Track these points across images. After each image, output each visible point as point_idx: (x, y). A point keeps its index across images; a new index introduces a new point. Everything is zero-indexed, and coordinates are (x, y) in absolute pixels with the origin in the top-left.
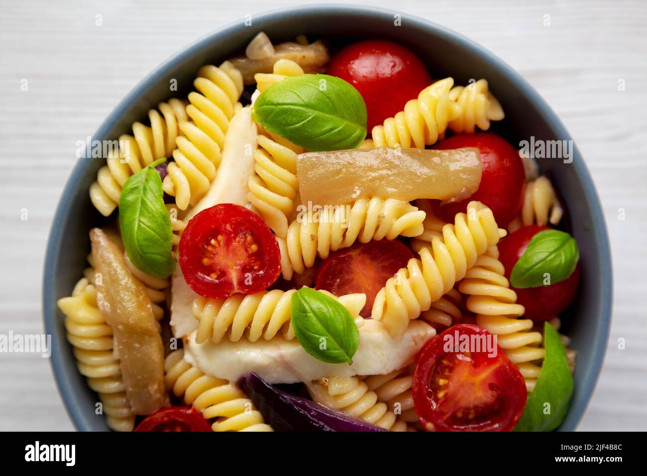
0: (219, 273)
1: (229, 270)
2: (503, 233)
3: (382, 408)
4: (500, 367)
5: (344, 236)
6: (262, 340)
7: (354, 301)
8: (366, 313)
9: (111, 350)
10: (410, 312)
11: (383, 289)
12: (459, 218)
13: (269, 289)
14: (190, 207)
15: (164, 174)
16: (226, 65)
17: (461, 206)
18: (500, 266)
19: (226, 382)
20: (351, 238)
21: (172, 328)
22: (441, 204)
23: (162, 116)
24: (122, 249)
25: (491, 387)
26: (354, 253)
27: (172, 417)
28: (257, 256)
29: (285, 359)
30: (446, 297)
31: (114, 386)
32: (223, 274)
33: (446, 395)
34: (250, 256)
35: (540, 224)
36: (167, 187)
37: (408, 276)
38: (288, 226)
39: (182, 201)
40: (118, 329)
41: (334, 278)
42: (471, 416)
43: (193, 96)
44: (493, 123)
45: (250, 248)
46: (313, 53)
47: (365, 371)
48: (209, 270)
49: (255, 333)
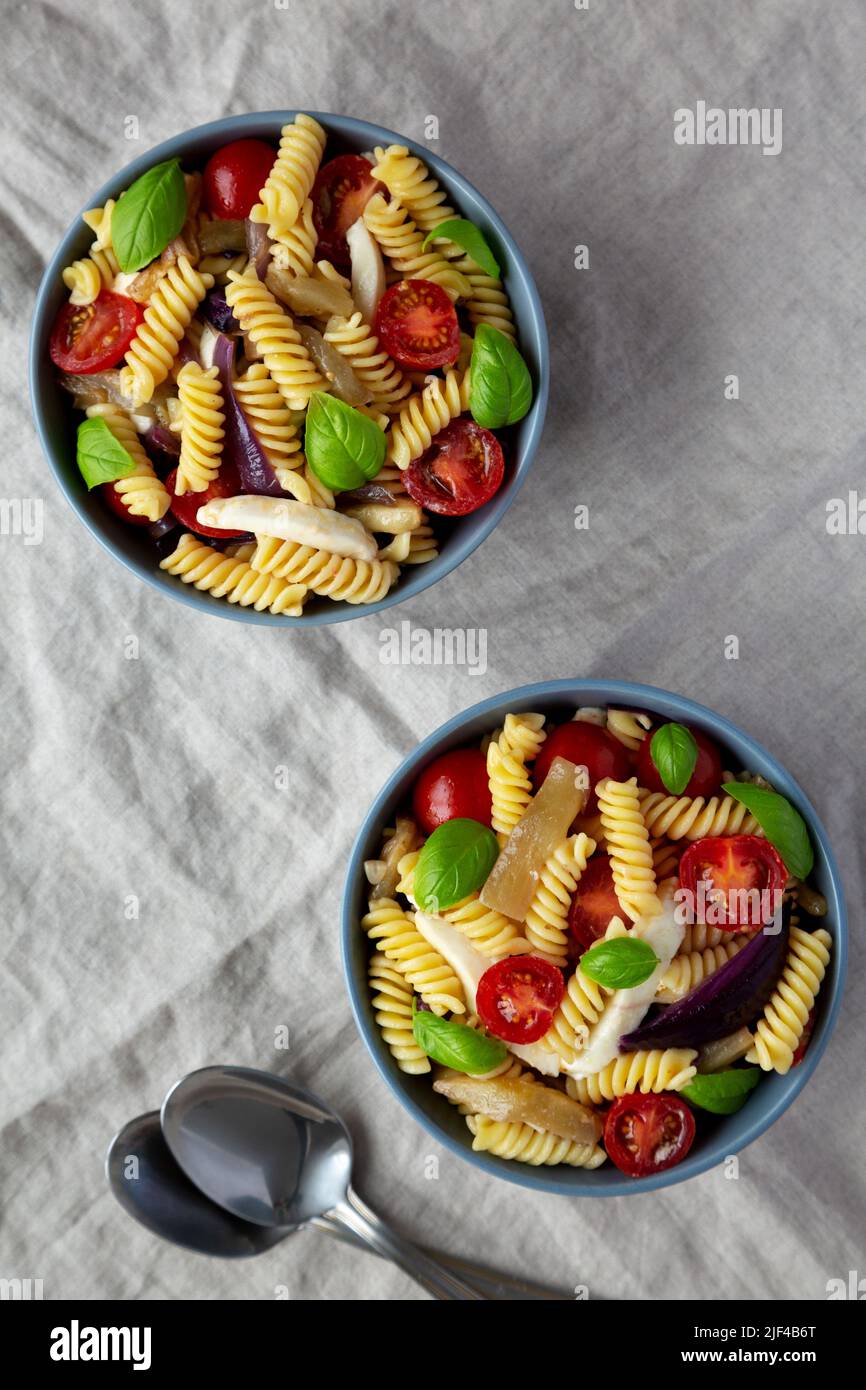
0: (530, 1016)
1: (533, 1006)
2: (634, 780)
3: (709, 955)
4: (733, 849)
6: (600, 1014)
7: (615, 928)
8: (629, 924)
9: (535, 1131)
10: (649, 891)
11: (619, 900)
12: (601, 806)
13: (566, 984)
14: (465, 1002)
15: (428, 1008)
16: (372, 905)
17: (593, 799)
18: (658, 796)
19: (615, 1060)
20: (566, 899)
22: (583, 814)
23: (378, 978)
24: (465, 1076)
25: (743, 864)
26: (579, 902)
27: (615, 1117)
28: (536, 979)
29: (626, 1005)
30: (655, 851)
31: (564, 1147)
32: (533, 1013)
34: (532, 984)
35: (644, 739)
36: (439, 1012)
37: (621, 875)
38: (528, 940)
39: (457, 1008)
40: (524, 1118)
41: (588, 930)
43: (380, 946)
44: (544, 728)
45: (526, 981)
46: (402, 835)
47: (673, 952)
48: (524, 1020)
49: (591, 1016)
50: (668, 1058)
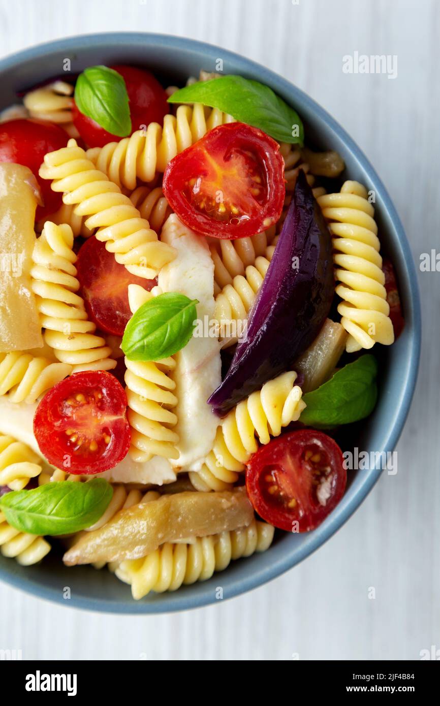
0: (104, 434)
1: (101, 423)
2: (72, 143)
3: (251, 270)
4: (207, 149)
5: (70, 305)
6: (175, 392)
7: (136, 297)
9: (188, 546)
10: (149, 240)
11: (126, 267)
12: (56, 187)
13: (124, 385)
14: (40, 463)
15: (7, 489)
17: (45, 185)
18: (109, 147)
19: (219, 428)
20: (74, 299)
21: (165, 483)
22: (42, 205)
24: (83, 533)
25: (227, 159)
26: (90, 295)
27: (254, 484)
28: (88, 393)
29: (195, 368)
30: (139, 206)
31: (225, 544)
32: (105, 430)
33: (235, 205)
34: (88, 403)
35: (70, 105)
36: (18, 486)
37: (112, 241)
38: (61, 362)
39: (33, 470)
40: (163, 538)
41: (116, 317)
42: (258, 180)
45: (79, 402)
47: (210, 287)
48: (102, 444)
49: (168, 399)
50: (268, 391)
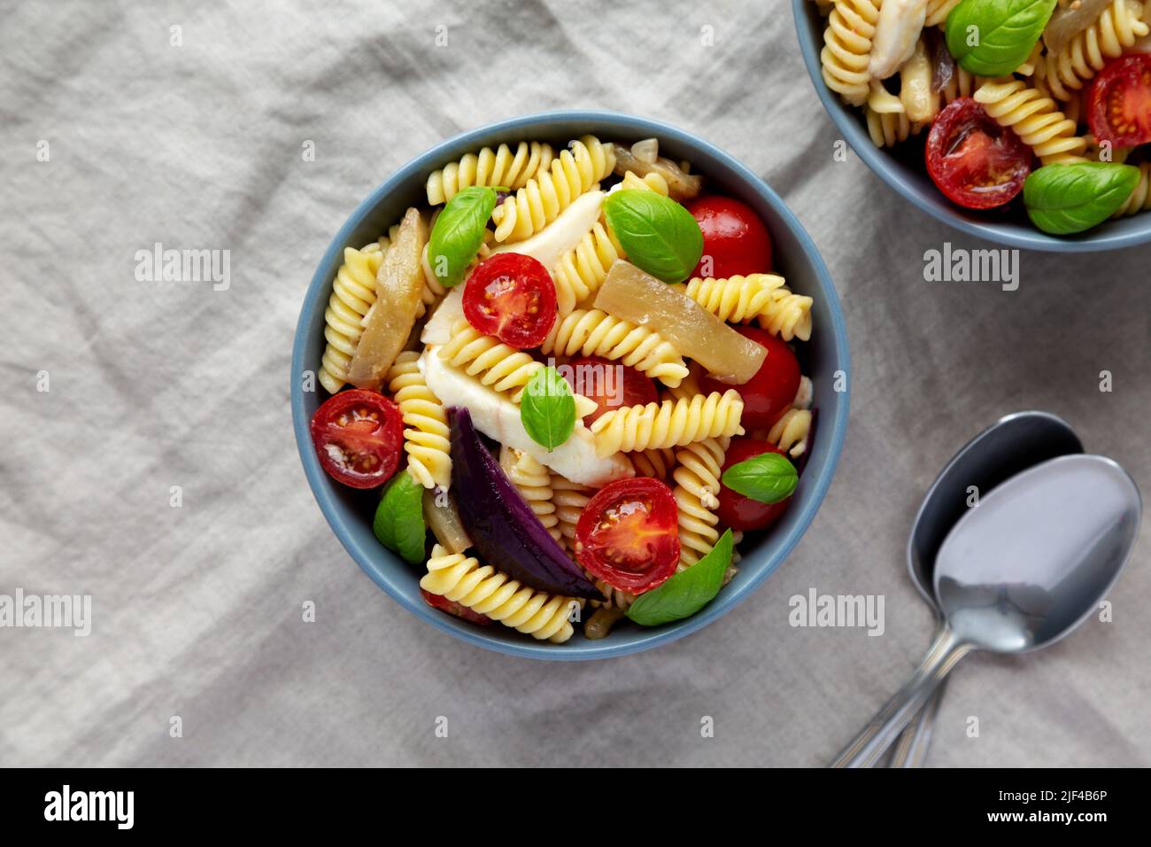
0: (493, 311)
1: (503, 314)
2: (741, 432)
4: (667, 535)
5: (612, 349)
6: (491, 387)
7: (585, 404)
9: (363, 317)
10: (623, 443)
11: (615, 411)
12: (714, 396)
13: (523, 351)
14: (504, 243)
15: (499, 202)
16: (609, 146)
17: (722, 388)
18: (722, 457)
19: (440, 403)
20: (618, 353)
21: (424, 331)
22: (707, 376)
23: (529, 153)
24: (426, 239)
25: (649, 546)
27: (378, 402)
28: (532, 318)
29: (500, 415)
30: (660, 452)
31: (346, 347)
32: (496, 314)
33: (609, 529)
34: (527, 314)
35: (780, 447)
36: (497, 214)
37: (641, 414)
38: (573, 311)
39: (501, 233)
42: (618, 560)
43: (565, 153)
44: (796, 340)
45: (530, 307)
46: (687, 183)
47: (558, 468)
48: (488, 304)
49: (489, 378)
50: (443, 459)
